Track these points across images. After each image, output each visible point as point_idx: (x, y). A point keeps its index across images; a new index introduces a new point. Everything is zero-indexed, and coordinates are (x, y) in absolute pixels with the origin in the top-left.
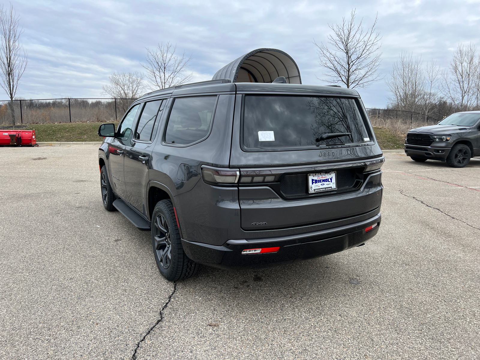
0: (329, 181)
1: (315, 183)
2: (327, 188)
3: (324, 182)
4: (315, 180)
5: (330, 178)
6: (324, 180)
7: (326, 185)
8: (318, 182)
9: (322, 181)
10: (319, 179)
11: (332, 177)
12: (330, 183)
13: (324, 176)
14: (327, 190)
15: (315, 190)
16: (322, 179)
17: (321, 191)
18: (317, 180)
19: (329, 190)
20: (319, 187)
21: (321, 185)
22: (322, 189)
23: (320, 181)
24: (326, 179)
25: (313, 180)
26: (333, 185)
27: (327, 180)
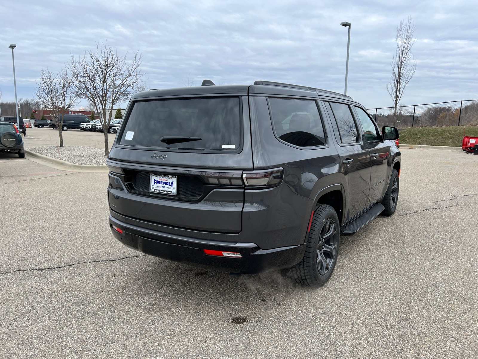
0: (169, 185)
1: (157, 184)
2: (167, 191)
3: (165, 184)
4: (157, 181)
5: (171, 182)
6: (165, 182)
7: (166, 188)
8: (159, 183)
9: (163, 183)
10: (161, 181)
11: (173, 182)
12: (171, 187)
13: (165, 179)
14: (166, 193)
15: (155, 190)
16: (163, 181)
17: (160, 192)
18: (158, 181)
19: (168, 193)
20: (160, 188)
21: (162, 187)
22: (162, 191)
23: (161, 183)
24: (167, 182)
25: (155, 180)
26: (173, 190)
27: (167, 184)
